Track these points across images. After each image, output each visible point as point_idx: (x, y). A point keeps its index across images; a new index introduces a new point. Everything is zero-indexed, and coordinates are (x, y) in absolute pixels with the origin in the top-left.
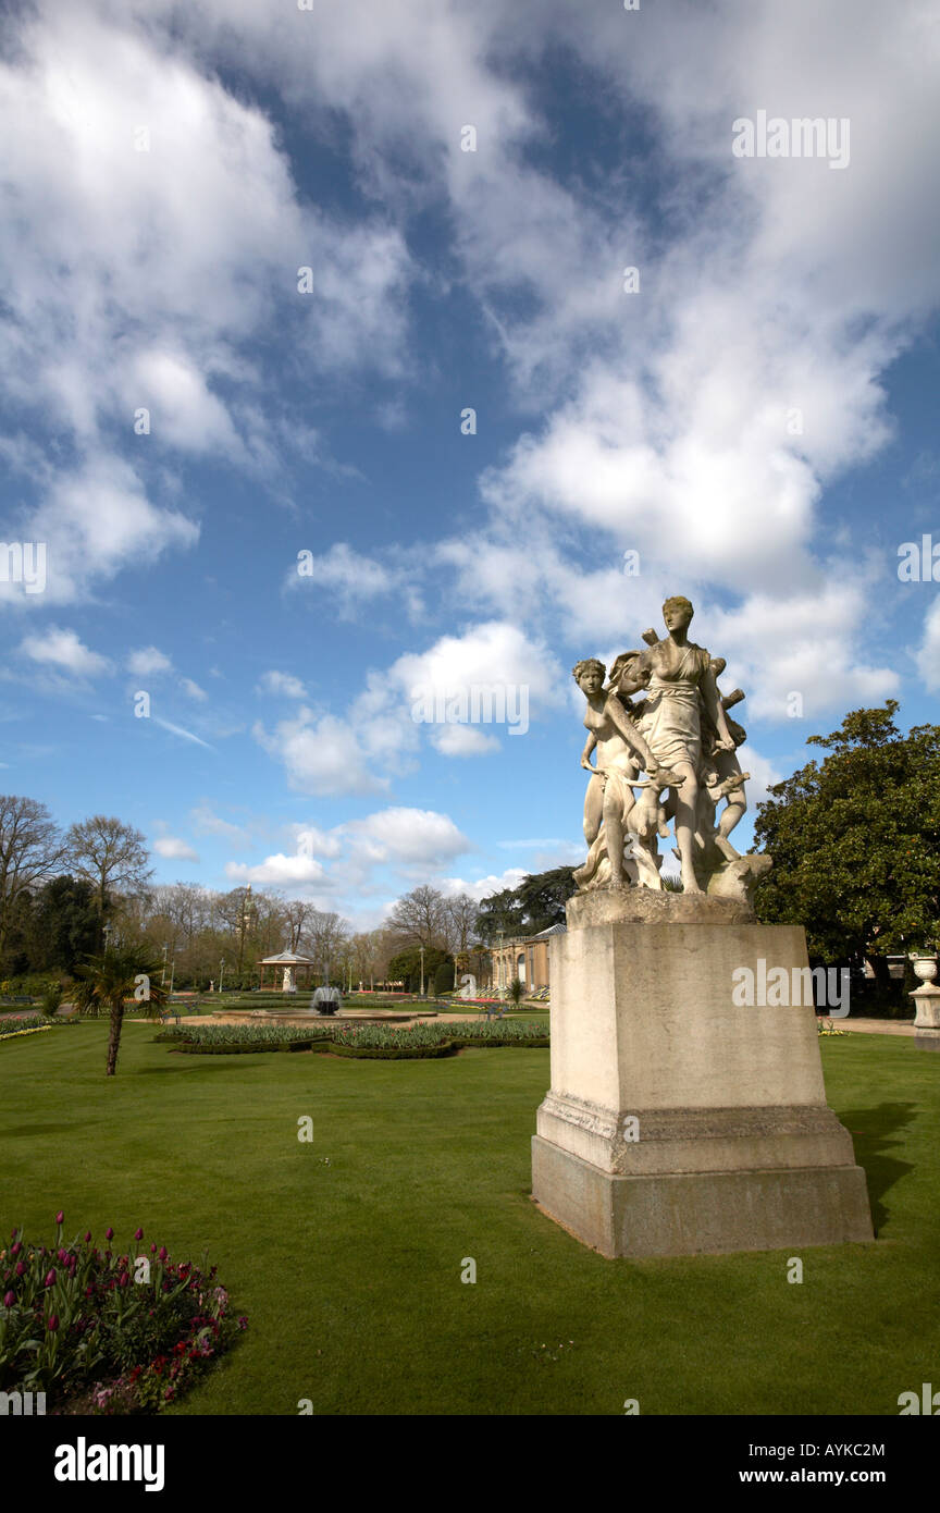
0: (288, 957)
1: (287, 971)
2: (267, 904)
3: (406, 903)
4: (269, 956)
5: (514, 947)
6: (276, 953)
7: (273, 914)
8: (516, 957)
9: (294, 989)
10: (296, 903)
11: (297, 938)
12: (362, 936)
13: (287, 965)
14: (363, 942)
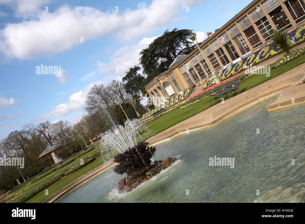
0: (50, 148)
1: (53, 154)
2: (28, 132)
3: (90, 97)
4: (41, 153)
5: (158, 81)
6: (43, 150)
7: (33, 135)
8: (162, 85)
9: (61, 160)
10: (41, 124)
11: (49, 139)
12: (77, 124)
13: (51, 152)
14: (79, 126)
